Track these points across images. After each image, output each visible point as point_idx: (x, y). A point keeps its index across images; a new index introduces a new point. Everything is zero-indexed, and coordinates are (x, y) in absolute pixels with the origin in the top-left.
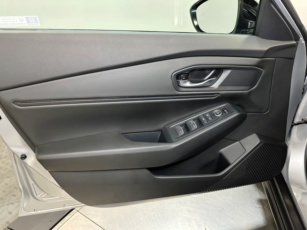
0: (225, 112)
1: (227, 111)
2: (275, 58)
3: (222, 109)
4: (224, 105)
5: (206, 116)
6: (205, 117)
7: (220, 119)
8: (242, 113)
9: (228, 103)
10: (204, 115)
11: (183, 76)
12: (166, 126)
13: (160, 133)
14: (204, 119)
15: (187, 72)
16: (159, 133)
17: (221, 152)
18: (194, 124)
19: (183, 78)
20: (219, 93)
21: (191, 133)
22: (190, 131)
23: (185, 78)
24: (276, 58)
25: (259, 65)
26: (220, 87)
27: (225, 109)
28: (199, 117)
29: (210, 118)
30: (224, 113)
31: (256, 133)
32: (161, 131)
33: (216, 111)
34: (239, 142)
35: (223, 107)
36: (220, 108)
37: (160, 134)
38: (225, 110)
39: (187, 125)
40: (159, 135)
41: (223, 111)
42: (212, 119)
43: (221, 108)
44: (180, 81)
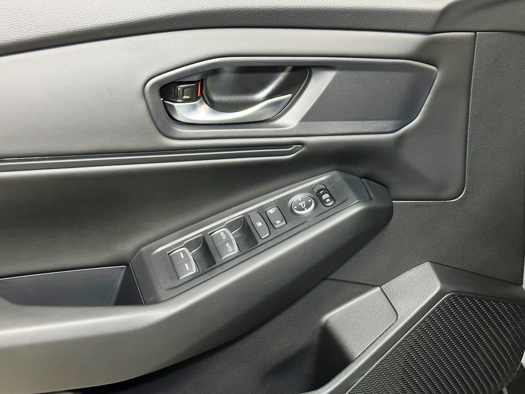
0: (324, 202)
1: (332, 198)
2: (473, 33)
3: (316, 190)
4: (323, 178)
5: (268, 212)
6: (265, 217)
7: (310, 224)
8: (374, 204)
9: (335, 172)
10: (262, 212)
11: (184, 88)
12: (143, 249)
13: (124, 269)
14: (259, 224)
15: (196, 78)
16: (120, 271)
17: (327, 321)
18: (230, 241)
19: (185, 97)
20: (302, 144)
21: (218, 270)
22: (215, 263)
23: (192, 96)
24: (475, 32)
25: (421, 54)
26: (304, 123)
27: (326, 191)
28: (247, 218)
29: (278, 222)
30: (320, 204)
31: (430, 262)
32: (127, 265)
33: (298, 197)
34: (378, 289)
35: (320, 183)
36: (310, 190)
37: (122, 274)
38: (323, 194)
39: (209, 243)
40: (121, 278)
41: (317, 196)
42: (284, 223)
43: (315, 186)
44: (175, 104)
